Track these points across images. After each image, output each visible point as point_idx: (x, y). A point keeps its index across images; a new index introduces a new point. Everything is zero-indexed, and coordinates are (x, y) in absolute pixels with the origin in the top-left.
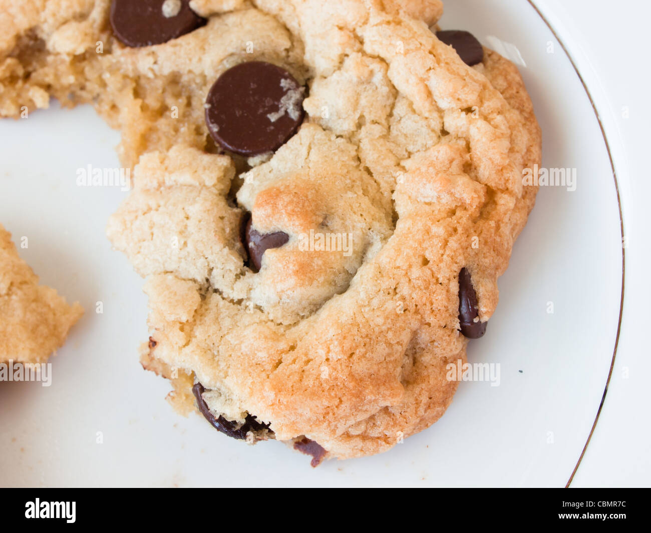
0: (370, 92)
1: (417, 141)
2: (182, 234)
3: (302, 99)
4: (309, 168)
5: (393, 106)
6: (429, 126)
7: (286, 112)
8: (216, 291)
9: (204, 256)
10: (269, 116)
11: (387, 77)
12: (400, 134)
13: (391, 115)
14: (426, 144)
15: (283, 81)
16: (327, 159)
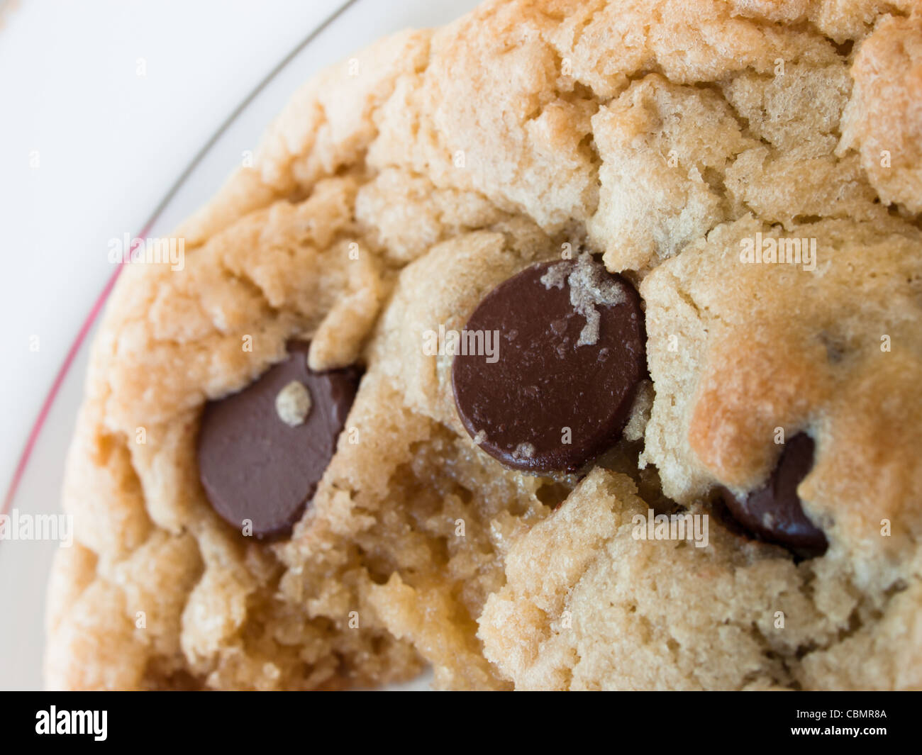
0: (676, 130)
1: (822, 105)
2: (651, 640)
3: (598, 266)
4: (717, 317)
5: (732, 109)
6: (813, 66)
7: (598, 308)
8: (802, 652)
9: (719, 624)
10: (580, 343)
11: (676, 85)
12: (788, 128)
13: (743, 124)
14: (839, 90)
15: (543, 279)
16: (726, 275)
